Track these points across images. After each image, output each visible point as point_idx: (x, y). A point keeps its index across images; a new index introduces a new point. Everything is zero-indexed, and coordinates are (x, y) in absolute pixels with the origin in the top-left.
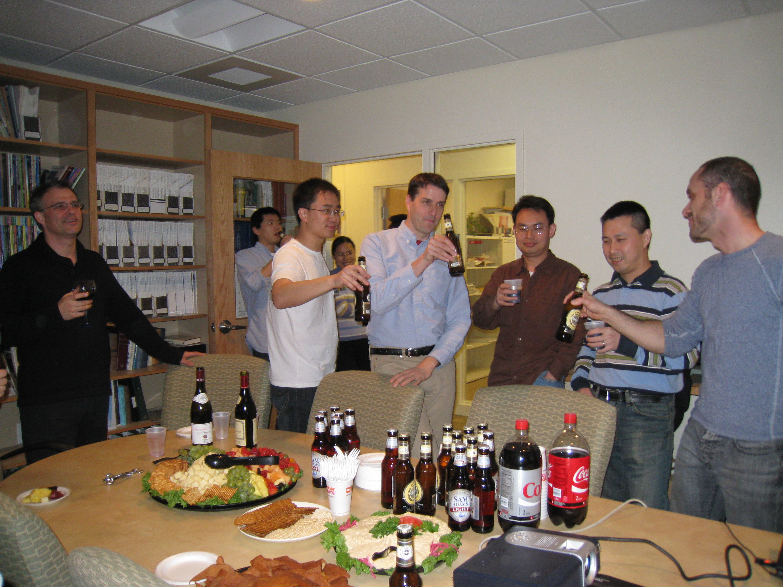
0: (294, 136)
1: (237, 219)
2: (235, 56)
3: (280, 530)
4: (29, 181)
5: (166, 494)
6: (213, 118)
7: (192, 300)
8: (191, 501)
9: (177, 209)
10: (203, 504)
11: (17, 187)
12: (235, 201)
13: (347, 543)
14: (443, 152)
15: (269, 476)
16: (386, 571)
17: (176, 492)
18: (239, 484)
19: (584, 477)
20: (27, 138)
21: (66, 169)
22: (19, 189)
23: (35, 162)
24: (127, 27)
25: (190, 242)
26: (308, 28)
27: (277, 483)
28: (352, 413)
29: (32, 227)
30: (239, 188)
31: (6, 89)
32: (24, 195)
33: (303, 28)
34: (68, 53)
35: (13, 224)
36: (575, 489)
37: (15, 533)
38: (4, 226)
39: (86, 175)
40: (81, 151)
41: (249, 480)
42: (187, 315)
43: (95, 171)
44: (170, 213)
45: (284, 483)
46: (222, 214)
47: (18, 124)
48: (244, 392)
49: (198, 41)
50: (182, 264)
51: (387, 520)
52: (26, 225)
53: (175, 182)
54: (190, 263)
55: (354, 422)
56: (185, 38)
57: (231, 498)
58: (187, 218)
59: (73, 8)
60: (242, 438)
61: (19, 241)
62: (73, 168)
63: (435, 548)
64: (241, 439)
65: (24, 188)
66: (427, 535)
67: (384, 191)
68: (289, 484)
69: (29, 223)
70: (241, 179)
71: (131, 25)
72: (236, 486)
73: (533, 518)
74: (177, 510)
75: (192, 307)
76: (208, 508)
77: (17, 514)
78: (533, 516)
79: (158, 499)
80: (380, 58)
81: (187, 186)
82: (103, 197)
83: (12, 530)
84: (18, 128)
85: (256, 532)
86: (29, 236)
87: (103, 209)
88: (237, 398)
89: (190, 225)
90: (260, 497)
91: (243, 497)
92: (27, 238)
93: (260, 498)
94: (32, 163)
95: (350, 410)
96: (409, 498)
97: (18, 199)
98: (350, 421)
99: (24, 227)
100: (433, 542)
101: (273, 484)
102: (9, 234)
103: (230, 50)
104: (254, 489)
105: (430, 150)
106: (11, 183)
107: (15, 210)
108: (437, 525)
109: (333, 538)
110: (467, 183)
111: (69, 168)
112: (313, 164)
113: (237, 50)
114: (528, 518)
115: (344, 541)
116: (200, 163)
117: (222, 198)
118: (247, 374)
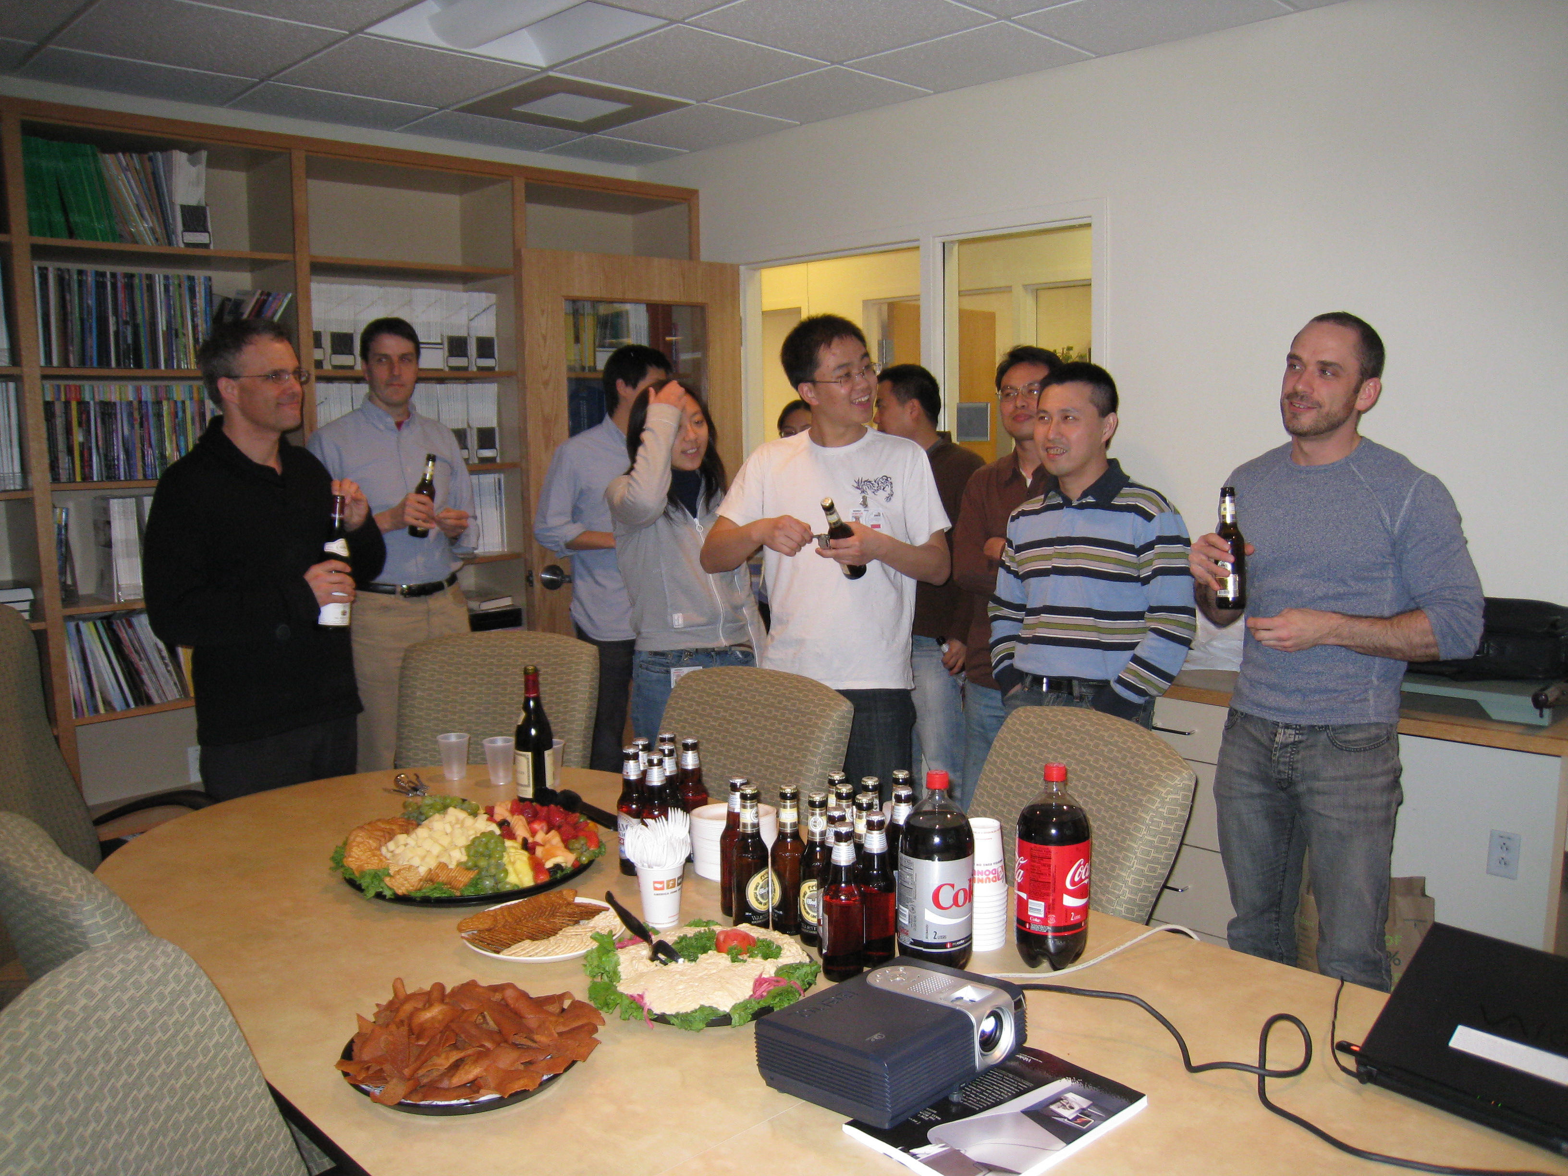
0: (690, 211)
1: (573, 375)
2: (551, 74)
3: (527, 942)
4: (193, 321)
5: (363, 874)
6: (527, 187)
7: (497, 525)
8: (399, 888)
9: (465, 359)
10: (419, 894)
11: (172, 333)
12: (577, 340)
13: (620, 968)
14: (962, 242)
15: (539, 851)
16: (668, 1018)
17: (376, 873)
18: (483, 863)
19: (1083, 877)
20: (188, 245)
21: (257, 296)
22: (177, 336)
23: (203, 287)
24: (346, 37)
25: (492, 421)
26: (672, 22)
27: (549, 864)
28: (694, 747)
29: (202, 403)
30: (583, 315)
31: (151, 159)
32: (185, 347)
33: (662, 22)
34: (255, 85)
35: (168, 399)
36: (1069, 901)
37: (81, 921)
38: (153, 403)
39: (293, 305)
40: (285, 261)
41: (502, 857)
42: (488, 555)
43: (308, 299)
44: (452, 369)
45: (563, 865)
46: (545, 368)
47: (171, 221)
48: (532, 703)
49: (479, 53)
50: (476, 461)
51: (695, 935)
52: (191, 399)
53: (461, 308)
54: (492, 460)
55: (697, 762)
56: (456, 48)
57: (466, 885)
58: (485, 375)
59: (246, 13)
60: (526, 783)
61: (179, 429)
62: (269, 295)
63: (761, 984)
64: (525, 786)
65: (184, 335)
66: (757, 963)
67: (885, 308)
68: (573, 865)
69: (195, 395)
70: (587, 301)
71: (352, 33)
72: (476, 866)
73: (952, 947)
74: (381, 902)
75: (498, 539)
76: (426, 902)
77: (85, 893)
78: (951, 943)
79: (354, 884)
80: (827, 66)
81: (484, 317)
82: (327, 342)
83: (78, 917)
84: (172, 227)
85: (488, 944)
86: (197, 419)
87: (327, 366)
88: (518, 715)
89: (492, 389)
90: (516, 885)
91: (488, 884)
92: (193, 423)
93: (516, 888)
94: (197, 289)
95: (690, 741)
96: (757, 900)
97: (175, 354)
98: (690, 760)
99: (188, 403)
100: (761, 975)
101: (543, 865)
102: (162, 416)
103: (543, 64)
104: (506, 872)
105: (934, 237)
106: (162, 326)
107: (170, 373)
108: (779, 948)
109: (600, 958)
110: (1042, 294)
111: (261, 294)
112: (722, 267)
113: (552, 64)
114: (943, 945)
115: (617, 964)
116: (504, 273)
117: (545, 338)
118: (536, 672)
